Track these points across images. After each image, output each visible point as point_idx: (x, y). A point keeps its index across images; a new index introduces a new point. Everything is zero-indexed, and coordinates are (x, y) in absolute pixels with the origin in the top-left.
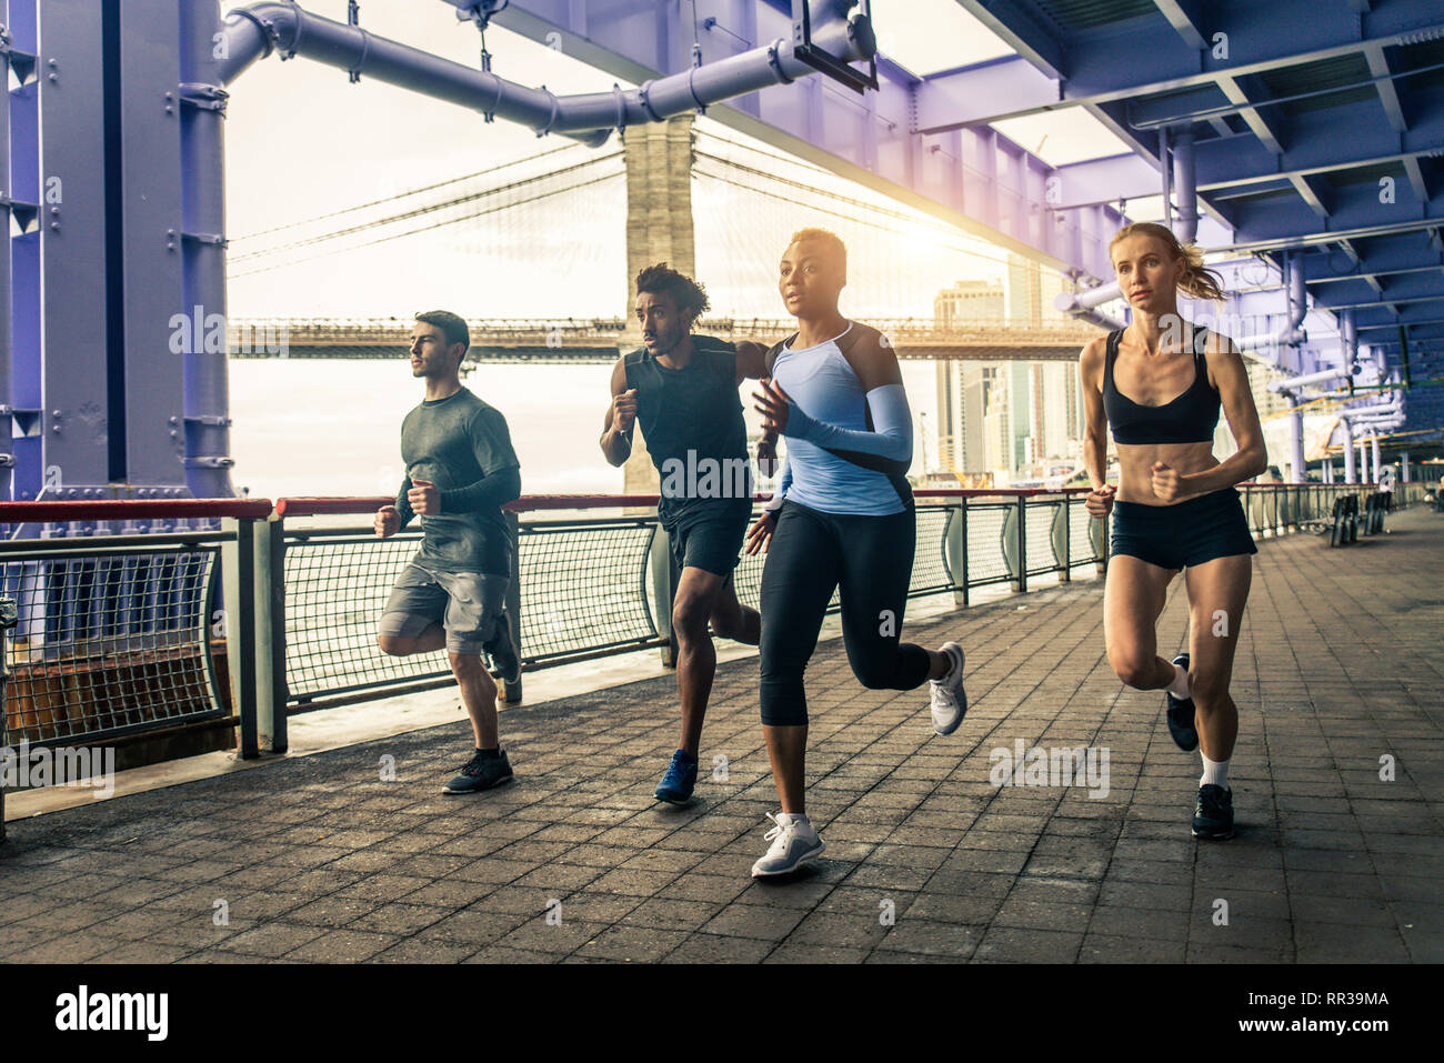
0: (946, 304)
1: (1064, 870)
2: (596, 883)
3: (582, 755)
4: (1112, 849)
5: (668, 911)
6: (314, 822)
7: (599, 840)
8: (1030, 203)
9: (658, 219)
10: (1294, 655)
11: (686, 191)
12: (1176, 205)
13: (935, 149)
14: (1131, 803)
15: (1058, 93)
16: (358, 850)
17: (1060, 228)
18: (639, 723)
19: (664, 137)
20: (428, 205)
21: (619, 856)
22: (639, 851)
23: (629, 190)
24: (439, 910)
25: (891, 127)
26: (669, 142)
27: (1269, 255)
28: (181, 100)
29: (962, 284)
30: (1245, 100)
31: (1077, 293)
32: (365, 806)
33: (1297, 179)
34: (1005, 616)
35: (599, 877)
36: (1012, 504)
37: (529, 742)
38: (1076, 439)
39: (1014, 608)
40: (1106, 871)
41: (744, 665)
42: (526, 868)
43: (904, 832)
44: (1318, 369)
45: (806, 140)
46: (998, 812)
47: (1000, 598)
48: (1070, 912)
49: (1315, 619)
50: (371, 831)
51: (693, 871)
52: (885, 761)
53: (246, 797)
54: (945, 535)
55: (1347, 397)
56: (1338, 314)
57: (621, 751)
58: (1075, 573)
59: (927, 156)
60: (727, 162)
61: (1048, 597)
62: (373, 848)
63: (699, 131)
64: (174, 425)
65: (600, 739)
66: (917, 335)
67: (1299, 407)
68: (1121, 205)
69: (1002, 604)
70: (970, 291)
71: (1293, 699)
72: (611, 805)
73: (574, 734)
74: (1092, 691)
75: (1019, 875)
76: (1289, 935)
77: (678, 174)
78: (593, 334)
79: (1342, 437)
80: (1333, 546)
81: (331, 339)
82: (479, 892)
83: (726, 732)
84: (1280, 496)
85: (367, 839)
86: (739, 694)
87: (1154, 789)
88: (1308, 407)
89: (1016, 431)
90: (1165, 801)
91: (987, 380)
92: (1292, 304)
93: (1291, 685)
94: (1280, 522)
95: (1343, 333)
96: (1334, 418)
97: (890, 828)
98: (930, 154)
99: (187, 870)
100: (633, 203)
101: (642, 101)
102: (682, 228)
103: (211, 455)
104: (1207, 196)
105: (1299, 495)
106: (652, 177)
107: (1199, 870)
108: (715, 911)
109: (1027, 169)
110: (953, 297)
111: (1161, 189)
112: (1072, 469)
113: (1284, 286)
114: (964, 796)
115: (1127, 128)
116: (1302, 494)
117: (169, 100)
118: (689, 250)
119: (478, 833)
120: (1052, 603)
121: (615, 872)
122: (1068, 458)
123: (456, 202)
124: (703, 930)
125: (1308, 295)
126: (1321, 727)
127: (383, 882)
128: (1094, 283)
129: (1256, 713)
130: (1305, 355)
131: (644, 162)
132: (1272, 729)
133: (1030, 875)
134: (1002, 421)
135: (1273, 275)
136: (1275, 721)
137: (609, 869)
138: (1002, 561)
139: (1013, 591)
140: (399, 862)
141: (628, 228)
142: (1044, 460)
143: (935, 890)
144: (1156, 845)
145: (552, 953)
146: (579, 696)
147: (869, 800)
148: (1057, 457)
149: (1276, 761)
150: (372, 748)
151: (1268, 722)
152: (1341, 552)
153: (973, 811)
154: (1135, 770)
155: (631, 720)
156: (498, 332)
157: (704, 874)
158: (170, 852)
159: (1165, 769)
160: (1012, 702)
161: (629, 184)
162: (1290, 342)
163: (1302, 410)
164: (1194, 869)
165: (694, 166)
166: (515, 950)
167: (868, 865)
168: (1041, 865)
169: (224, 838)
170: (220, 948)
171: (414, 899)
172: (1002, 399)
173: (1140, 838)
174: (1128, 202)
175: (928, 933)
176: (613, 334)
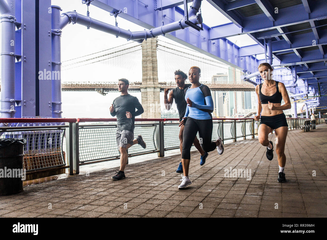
1: (254, 194)
2: (154, 197)
3: (145, 174)
4: (264, 190)
5: (171, 202)
6: (90, 187)
7: (153, 189)
8: (235, 56)
9: (149, 59)
10: (298, 153)
11: (155, 53)
12: (268, 56)
13: (214, 43)
14: (266, 181)
15: (241, 31)
16: (101, 192)
17: (241, 61)
18: (156, 168)
19: (150, 41)
20: (97, 56)
21: (158, 192)
22: (162, 191)
24: (122, 202)
25: (204, 39)
26: (152, 42)
27: (288, 67)
28: (52, 33)
29: (218, 74)
30: (283, 32)
31: (245, 75)
32: (100, 183)
33: (295, 50)
34: (232, 146)
35: (154, 196)
36: (233, 122)
37: (132, 171)
38: (244, 109)
39: (234, 145)
40: (263, 194)
41: (176, 156)
42: (138, 194)
43: (218, 187)
44: (300, 93)
45: (186, 41)
46: (238, 184)
47: (231, 143)
48: (256, 201)
49: (302, 146)
50: (103, 188)
51: (175, 195)
52: (211, 174)
53: (73, 182)
54: (218, 129)
55: (306, 99)
56: (304, 80)
57: (153, 173)
58: (247, 137)
59: (212, 45)
60: (165, 47)
61: (242, 142)
62: (104, 191)
63: (158, 40)
64: (50, 104)
65: (148, 171)
67: (296, 101)
68: (255, 56)
69: (231, 144)
70: (220, 76)
71: (299, 162)
72: (153, 183)
73: (142, 170)
74: (254, 161)
75: (244, 195)
76: (303, 205)
77: (154, 49)
78: (134, 85)
79: (305, 108)
80: (304, 132)
81: (75, 87)
82: (129, 199)
83: (175, 169)
84: (292, 121)
85: (103, 190)
86: (176, 162)
87: (271, 179)
88: (297, 101)
89: (231, 107)
90: (274, 181)
91: (224, 95)
92: (294, 78)
93: (298, 159)
94: (292, 127)
95: (305, 84)
96: (303, 104)
97: (215, 186)
98: (213, 45)
99: (65, 196)
100: (144, 56)
101: (151, 33)
102: (155, 62)
103: (57, 110)
104: (275, 54)
105: (296, 121)
106: (148, 50)
107: (283, 194)
108: (181, 202)
109: (234, 48)
110: (216, 77)
111: (264, 52)
112: (244, 116)
113: (292, 74)
114: (230, 181)
115: (257, 39)
116: (297, 120)
117: (49, 33)
118: (156, 66)
119: (126, 188)
120: (243, 144)
121: (158, 195)
122: (243, 113)
123: (103, 56)
124: (179, 205)
125: (297, 76)
126: (306, 167)
127: (108, 197)
128: (249, 73)
129: (291, 165)
130: (297, 89)
131: (146, 47)
132: (295, 168)
133: (247, 195)
134: (227, 105)
135: (289, 71)
136: (295, 166)
137: (156, 195)
138: (231, 134)
139: (233, 141)
140: (111, 194)
141: (142, 61)
142: (237, 114)
143: (227, 197)
144: (273, 189)
145: (148, 210)
146: (141, 163)
147: (209, 181)
148: (240, 113)
149: (297, 173)
150: (98, 173)
151: (294, 166)
152: (306, 133)
153: (232, 183)
154: (266, 176)
155: (154, 167)
156: (113, 85)
157: (177, 195)
158: (60, 192)
159: (273, 175)
160: (237, 163)
161: (142, 52)
162: (293, 86)
163: (296, 102)
164: (282, 193)
165: (157, 48)
166: (140, 209)
167: (212, 193)
168: (249, 193)
169: (71, 190)
170: (77, 209)
171: (116, 200)
172: (227, 100)
173: (269, 188)
174: (257, 55)
175: (227, 205)
176: (139, 85)
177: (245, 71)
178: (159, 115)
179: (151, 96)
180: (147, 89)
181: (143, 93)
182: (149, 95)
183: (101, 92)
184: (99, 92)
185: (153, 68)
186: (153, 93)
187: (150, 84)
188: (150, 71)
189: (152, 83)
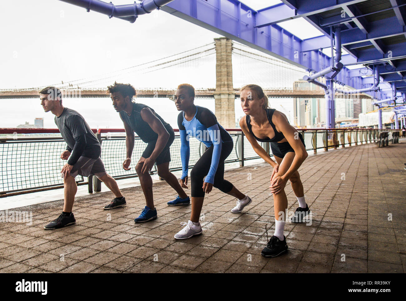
0: (296, 84)
8: (295, 50)
9: (224, 64)
11: (231, 57)
12: (335, 49)
13: (262, 32)
15: (295, 13)
17: (305, 58)
19: (225, 44)
23: (217, 57)
25: (247, 25)
26: (226, 45)
27: (368, 66)
30: (353, 15)
44: (386, 98)
55: (395, 106)
56: (391, 83)
59: (259, 35)
60: (241, 50)
63: (234, 42)
66: (287, 92)
67: (381, 109)
68: (321, 50)
77: (228, 53)
78: (208, 92)
80: (379, 147)
89: (313, 116)
91: (306, 103)
92: (375, 80)
95: (392, 89)
98: (261, 34)
100: (218, 60)
101: (141, 6)
102: (229, 66)
106: (222, 54)
109: (294, 40)
113: (373, 75)
118: (231, 71)
125: (381, 77)
128: (314, 72)
130: (383, 95)
131: (220, 50)
134: (309, 113)
141: (216, 66)
142: (320, 123)
148: (323, 122)
161: (217, 55)
162: (375, 90)
165: (233, 51)
172: (310, 108)
174: (323, 49)
176: (213, 92)
177: (309, 70)
178: (233, 123)
179: (225, 103)
180: (221, 96)
181: (216, 100)
182: (223, 102)
183: (173, 99)
184: (170, 98)
185: (227, 73)
186: (227, 100)
187: (224, 90)
188: (224, 76)
189: (227, 89)
